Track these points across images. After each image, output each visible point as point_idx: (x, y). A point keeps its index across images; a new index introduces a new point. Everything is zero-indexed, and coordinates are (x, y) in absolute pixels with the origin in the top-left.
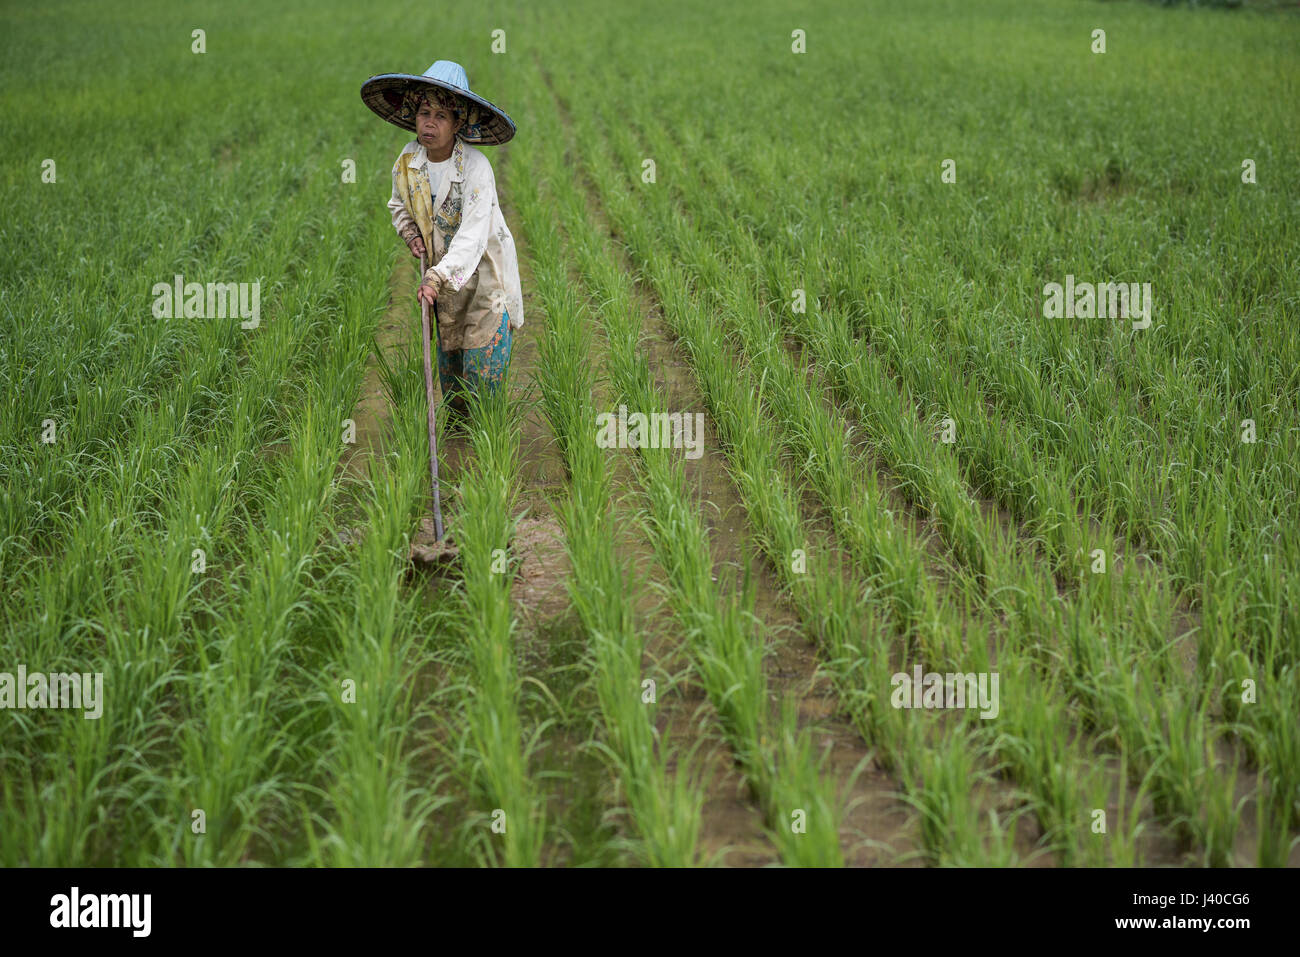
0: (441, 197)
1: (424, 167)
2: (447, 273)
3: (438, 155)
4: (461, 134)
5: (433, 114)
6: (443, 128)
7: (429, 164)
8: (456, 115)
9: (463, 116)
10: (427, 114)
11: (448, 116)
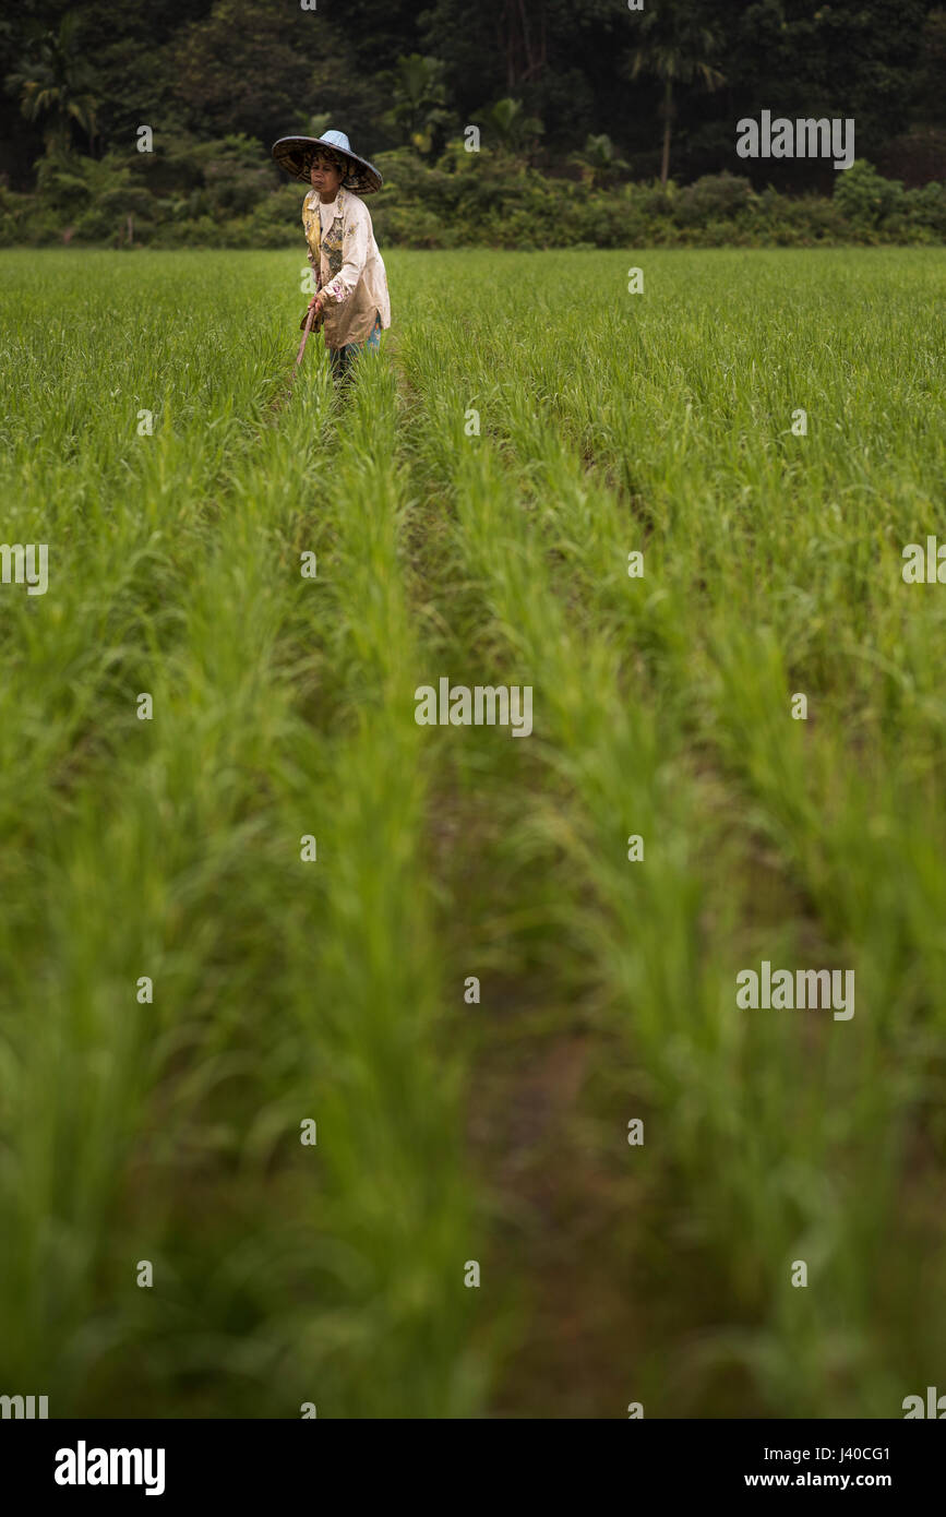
0: (326, 230)
1: (318, 208)
2: (331, 292)
3: (327, 198)
4: (344, 183)
5: (321, 167)
6: (329, 178)
7: (321, 205)
8: (338, 169)
9: (344, 169)
10: (317, 168)
11: (331, 168)
